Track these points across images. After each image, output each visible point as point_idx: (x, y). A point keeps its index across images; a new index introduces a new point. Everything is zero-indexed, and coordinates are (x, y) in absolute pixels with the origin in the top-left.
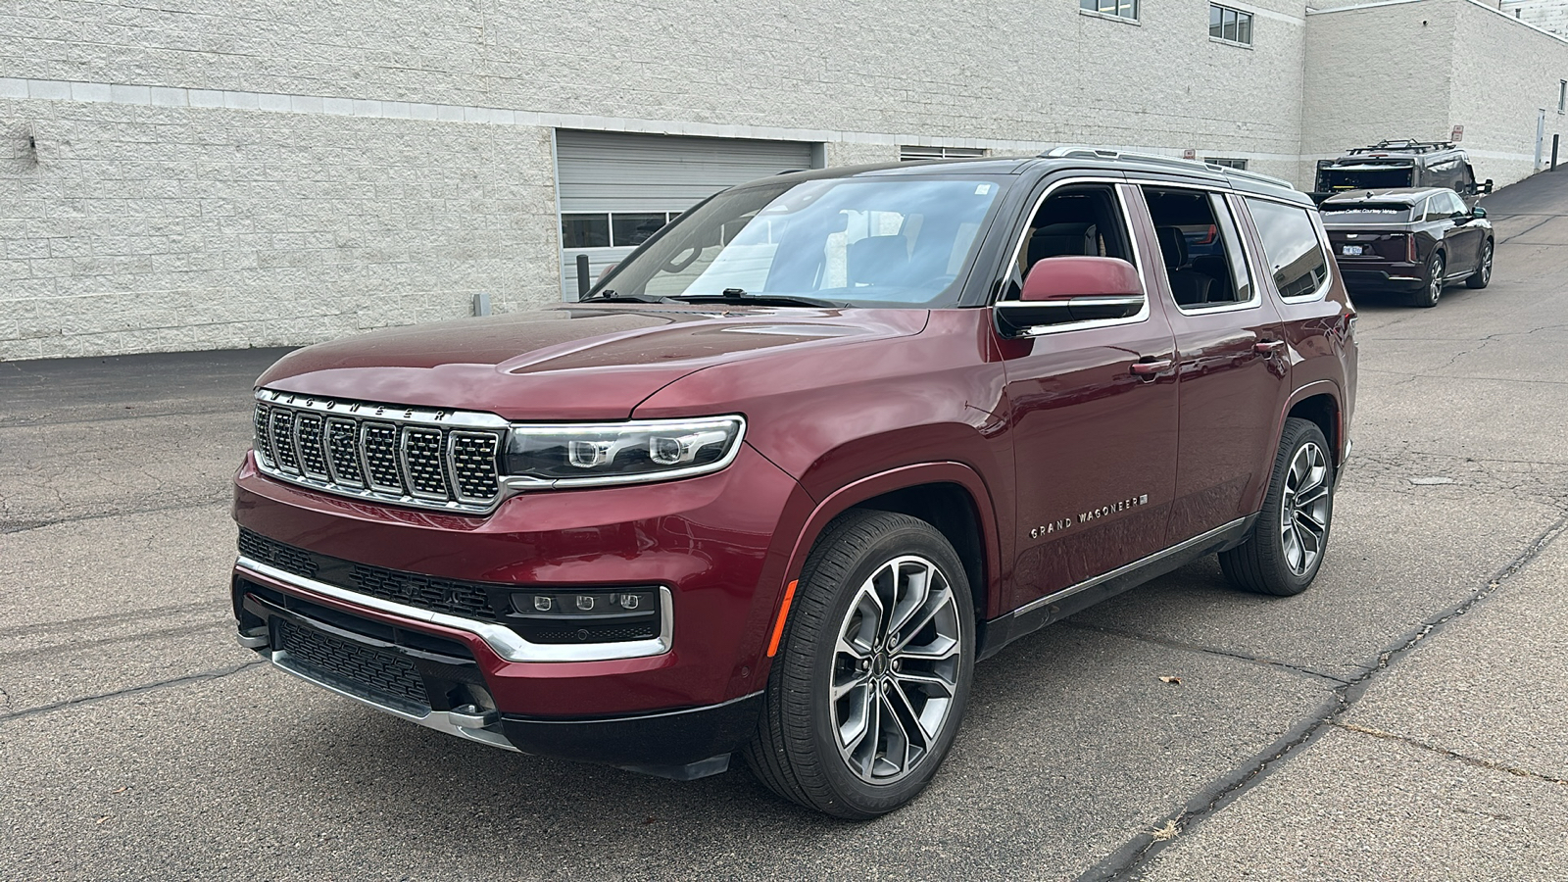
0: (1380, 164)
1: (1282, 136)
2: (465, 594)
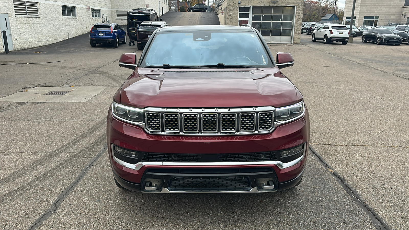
0: (141, 14)
1: (107, 4)
2: (268, 155)
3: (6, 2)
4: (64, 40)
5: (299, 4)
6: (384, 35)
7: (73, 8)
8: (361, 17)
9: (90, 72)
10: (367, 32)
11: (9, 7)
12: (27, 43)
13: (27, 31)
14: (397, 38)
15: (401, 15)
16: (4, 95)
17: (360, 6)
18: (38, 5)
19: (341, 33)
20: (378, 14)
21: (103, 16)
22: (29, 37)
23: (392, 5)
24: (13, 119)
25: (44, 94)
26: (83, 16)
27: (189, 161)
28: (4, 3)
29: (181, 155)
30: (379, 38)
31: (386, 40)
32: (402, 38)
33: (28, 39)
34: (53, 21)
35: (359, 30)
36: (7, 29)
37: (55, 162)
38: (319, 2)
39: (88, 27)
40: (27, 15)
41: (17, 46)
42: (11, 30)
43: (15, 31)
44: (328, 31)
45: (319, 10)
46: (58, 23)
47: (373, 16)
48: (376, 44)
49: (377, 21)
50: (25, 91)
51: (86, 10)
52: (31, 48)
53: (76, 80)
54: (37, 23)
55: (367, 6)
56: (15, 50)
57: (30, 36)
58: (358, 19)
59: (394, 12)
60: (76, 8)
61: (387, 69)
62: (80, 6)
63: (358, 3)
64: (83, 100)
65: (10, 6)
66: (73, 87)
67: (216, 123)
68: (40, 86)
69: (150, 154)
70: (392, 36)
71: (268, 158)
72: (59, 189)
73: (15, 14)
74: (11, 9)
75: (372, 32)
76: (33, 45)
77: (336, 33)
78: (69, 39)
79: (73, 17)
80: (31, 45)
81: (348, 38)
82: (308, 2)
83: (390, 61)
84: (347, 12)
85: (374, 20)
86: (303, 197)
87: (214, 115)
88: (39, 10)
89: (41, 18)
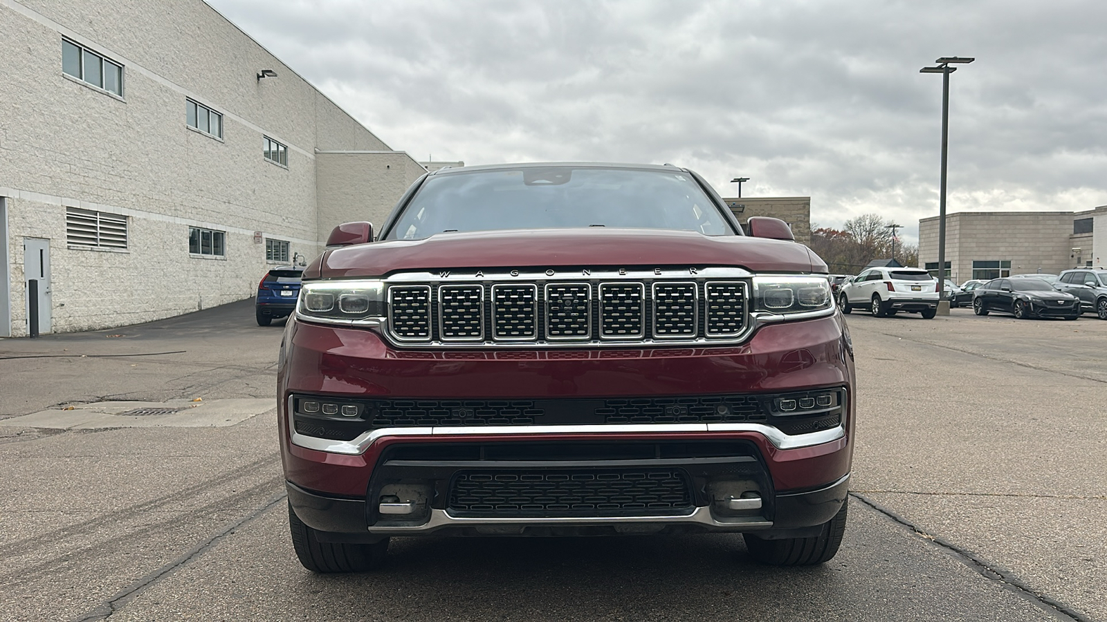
1: (307, 229)
2: (738, 404)
3: (48, 210)
4: (187, 312)
5: (799, 219)
6: (1030, 295)
7: (219, 236)
8: (965, 262)
9: (250, 371)
10: (985, 288)
11: (54, 223)
12: (90, 316)
13: (94, 284)
14: (1068, 302)
15: (1069, 255)
16: (9, 416)
17: (958, 236)
18: (130, 223)
19: (916, 288)
20: (1007, 254)
21: (294, 258)
22: (96, 300)
23: (1042, 231)
24: (22, 456)
25: (118, 414)
26: (243, 256)
27: (510, 422)
28: (43, 213)
29: (486, 403)
30: (1019, 302)
31: (1039, 307)
32: (1081, 302)
33: (95, 305)
34: (163, 263)
35: (964, 290)
36: (42, 276)
37: (125, 528)
38: (850, 232)
39: (254, 283)
40: (97, 245)
41: (62, 322)
42: (50, 279)
43: (61, 283)
44: (881, 283)
45: (851, 250)
46: (177, 269)
47: (996, 259)
48: (1015, 317)
49: (1008, 271)
50: (67, 409)
51: (251, 241)
52: (98, 328)
53: (209, 387)
54: (122, 266)
55: (978, 236)
56: (55, 332)
57: (100, 299)
58: (957, 267)
59: (1050, 249)
60: (226, 236)
61: (1054, 364)
62: (236, 231)
63: (952, 228)
64: (222, 423)
65: (56, 222)
66: (200, 400)
67: (586, 323)
68: (111, 400)
69: (397, 404)
70: (1053, 297)
71: (738, 414)
72: (130, 575)
73: (68, 243)
74: (59, 229)
75: (999, 289)
76: (106, 322)
77: (903, 288)
78: (201, 310)
79: (215, 256)
80: (97, 322)
81: (936, 302)
82: (822, 233)
83: (1057, 349)
84: (926, 252)
85: (1001, 269)
86: (850, 583)
87: (581, 289)
88: (129, 234)
89: (134, 254)
